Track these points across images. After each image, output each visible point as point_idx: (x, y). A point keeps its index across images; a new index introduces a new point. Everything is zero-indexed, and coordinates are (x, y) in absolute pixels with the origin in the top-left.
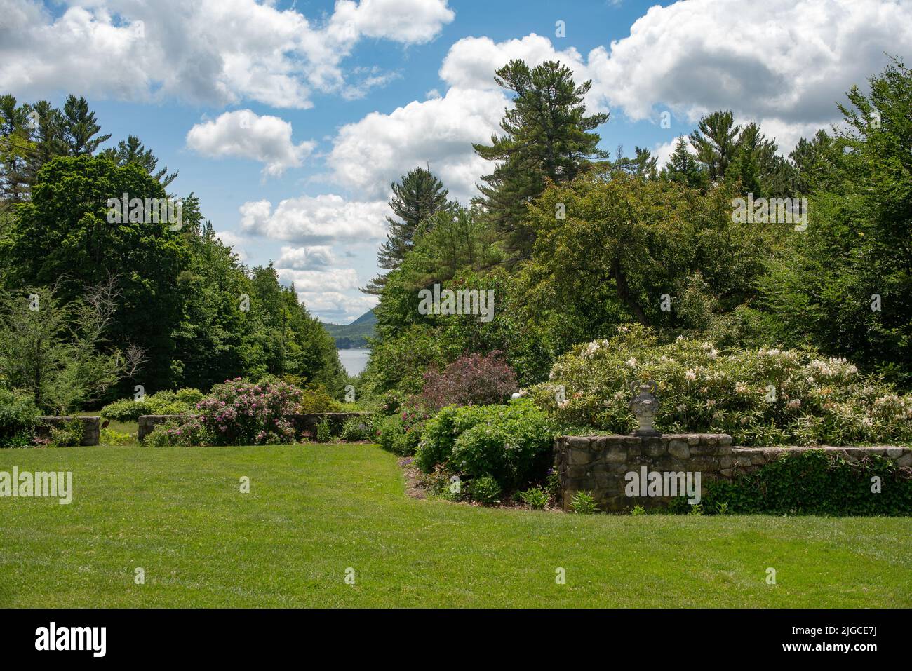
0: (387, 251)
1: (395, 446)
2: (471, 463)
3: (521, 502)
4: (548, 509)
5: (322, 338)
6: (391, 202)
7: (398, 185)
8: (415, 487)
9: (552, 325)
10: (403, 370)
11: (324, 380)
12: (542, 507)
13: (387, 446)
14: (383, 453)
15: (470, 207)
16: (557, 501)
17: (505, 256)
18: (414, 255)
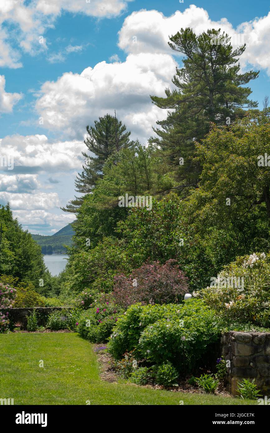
0: (82, 179)
1: (90, 335)
2: (154, 352)
3: (196, 386)
4: (217, 393)
5: (31, 246)
6: (86, 141)
7: (91, 128)
8: (108, 371)
9: (214, 238)
10: (96, 273)
11: (32, 279)
12: (213, 391)
13: (84, 334)
14: (81, 341)
15: (147, 145)
16: (225, 386)
17: (175, 184)
18: (104, 183)
